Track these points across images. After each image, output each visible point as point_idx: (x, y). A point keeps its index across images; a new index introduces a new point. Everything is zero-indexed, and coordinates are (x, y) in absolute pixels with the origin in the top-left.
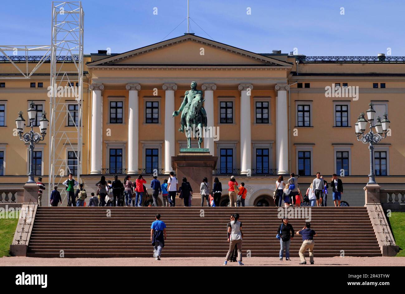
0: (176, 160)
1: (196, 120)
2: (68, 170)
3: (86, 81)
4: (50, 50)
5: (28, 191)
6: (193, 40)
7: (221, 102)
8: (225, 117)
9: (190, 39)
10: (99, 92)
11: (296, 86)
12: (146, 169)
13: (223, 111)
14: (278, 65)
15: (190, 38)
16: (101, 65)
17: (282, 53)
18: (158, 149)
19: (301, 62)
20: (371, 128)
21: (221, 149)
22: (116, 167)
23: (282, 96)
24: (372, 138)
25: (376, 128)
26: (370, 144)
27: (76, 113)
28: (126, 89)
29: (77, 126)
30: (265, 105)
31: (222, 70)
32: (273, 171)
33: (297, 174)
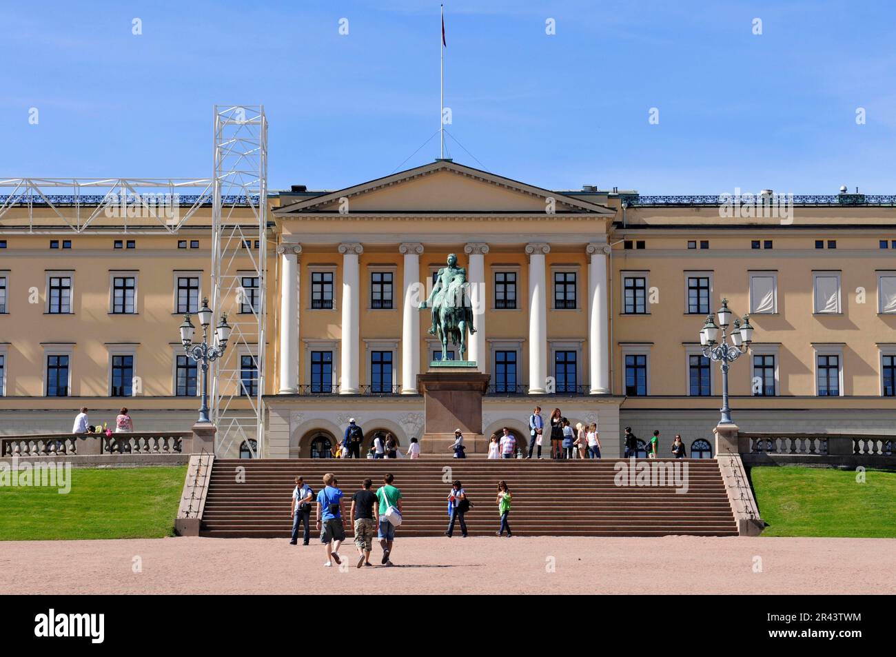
0: (424, 380)
1: (455, 315)
2: (242, 386)
3: (273, 237)
4: (211, 186)
5: (200, 435)
6: (451, 170)
7: (496, 273)
8: (503, 299)
9: (444, 169)
10: (295, 257)
11: (623, 246)
12: (371, 386)
13: (501, 288)
14: (591, 212)
15: (445, 167)
16: (297, 211)
17: (598, 190)
18: (391, 352)
19: (630, 206)
20: (724, 338)
21: (496, 352)
22: (322, 382)
23: (598, 263)
24: (725, 353)
25: (733, 336)
26: (723, 363)
27: (255, 292)
28: (338, 252)
29: (257, 313)
30: (570, 278)
31: (498, 219)
32: (584, 388)
33: (624, 393)
